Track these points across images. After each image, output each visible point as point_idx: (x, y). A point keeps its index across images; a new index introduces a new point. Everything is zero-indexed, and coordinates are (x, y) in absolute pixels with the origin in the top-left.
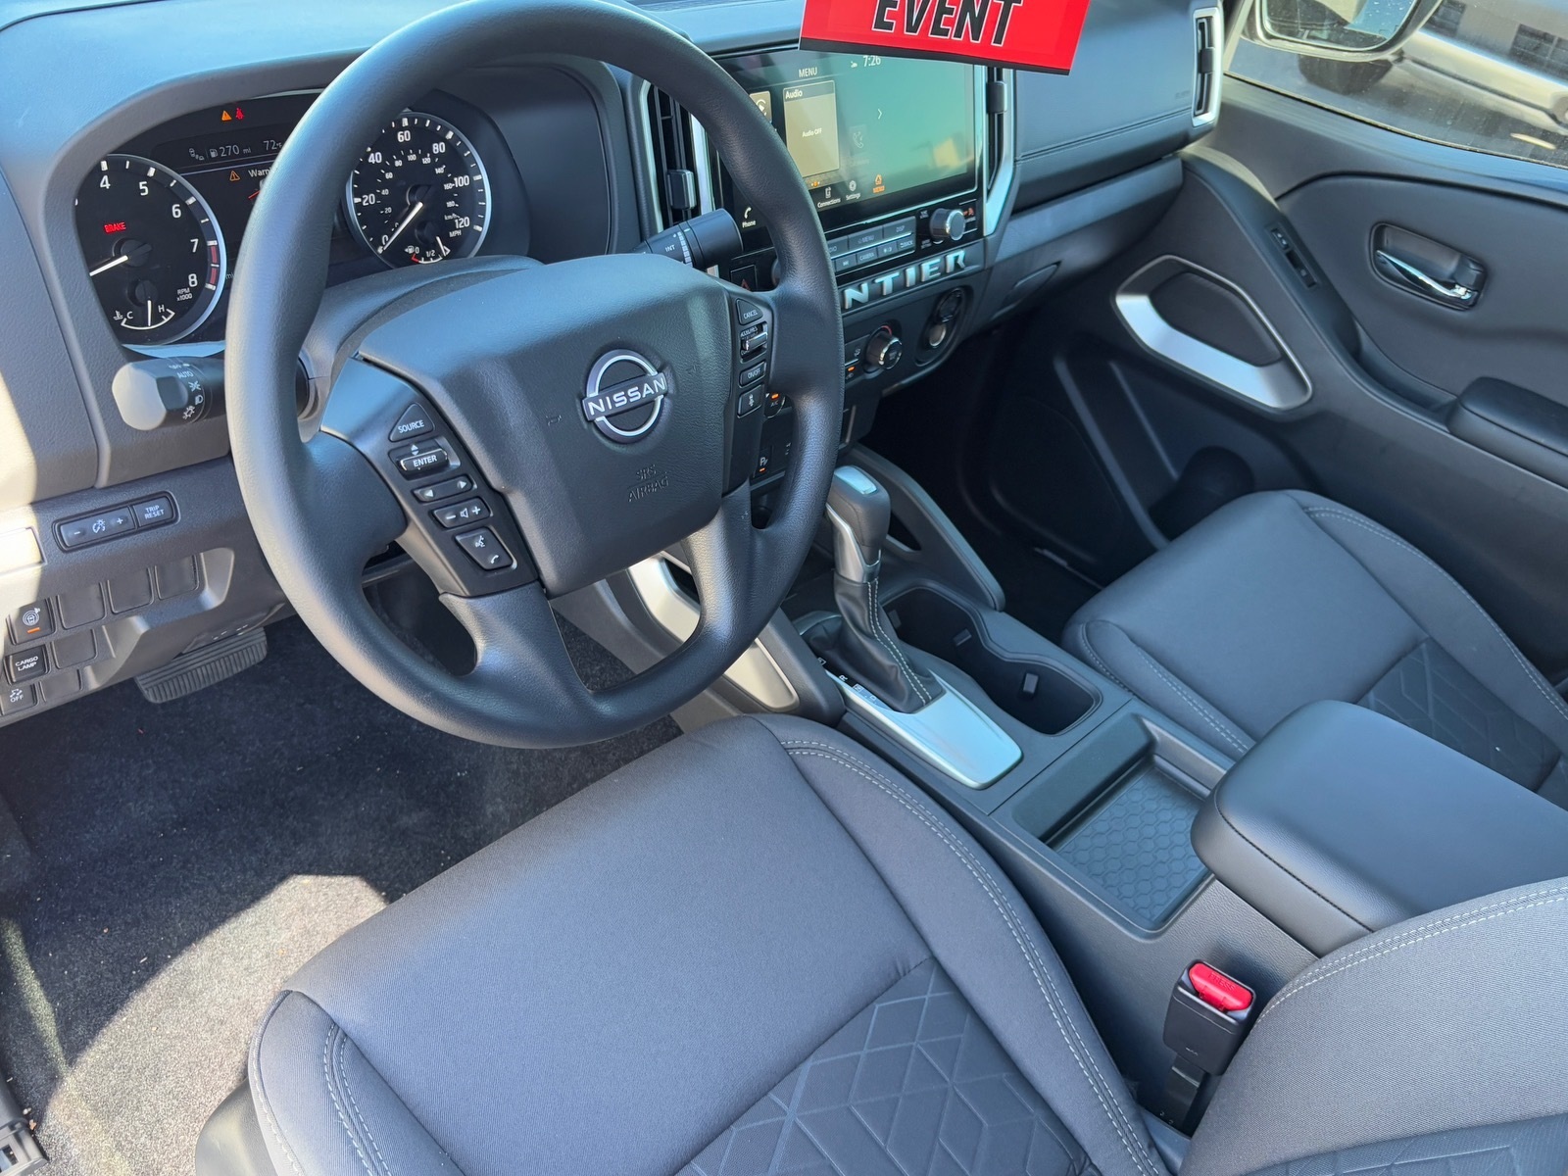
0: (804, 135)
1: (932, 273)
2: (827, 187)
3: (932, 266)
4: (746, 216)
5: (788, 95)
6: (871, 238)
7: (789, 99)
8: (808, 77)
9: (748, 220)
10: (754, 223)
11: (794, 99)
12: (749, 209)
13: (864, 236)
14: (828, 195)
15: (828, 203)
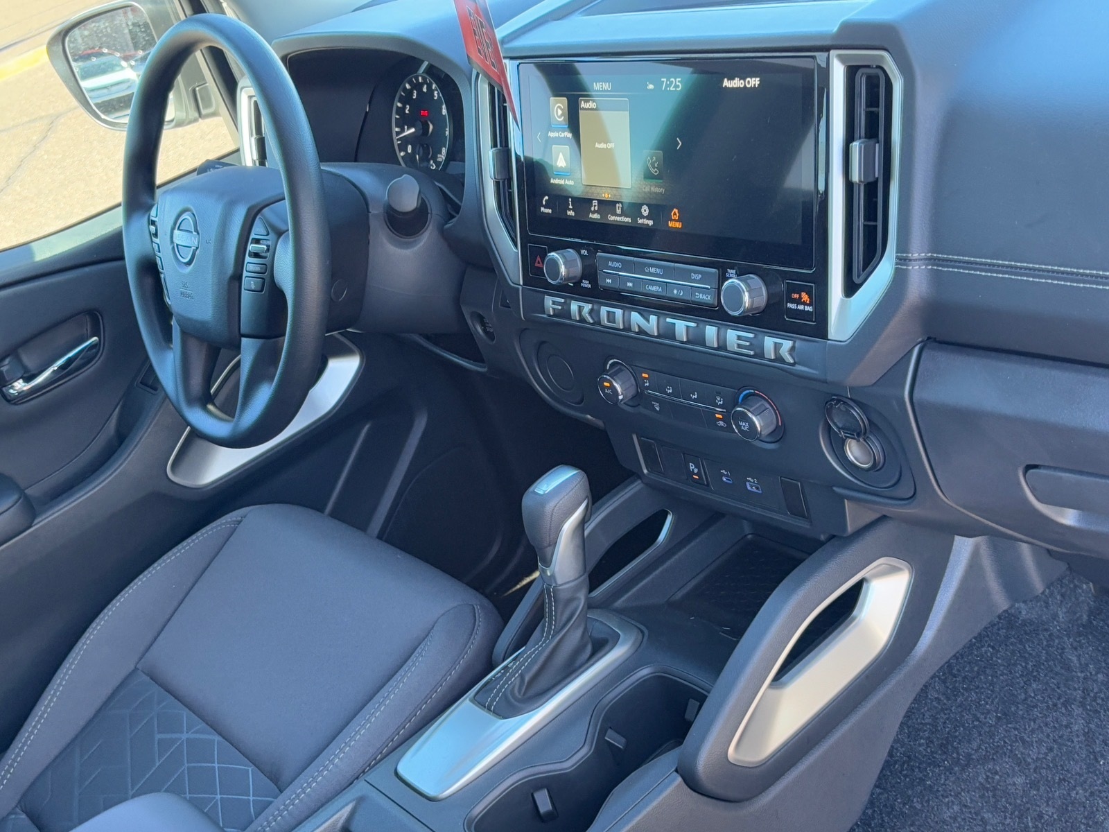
0: (597, 145)
1: (739, 346)
2: (618, 202)
3: (739, 338)
4: (544, 203)
5: (583, 105)
6: (659, 271)
7: (583, 109)
8: (602, 91)
9: (546, 207)
10: (550, 211)
11: (588, 109)
12: (547, 198)
13: (653, 266)
14: (619, 211)
15: (618, 219)
